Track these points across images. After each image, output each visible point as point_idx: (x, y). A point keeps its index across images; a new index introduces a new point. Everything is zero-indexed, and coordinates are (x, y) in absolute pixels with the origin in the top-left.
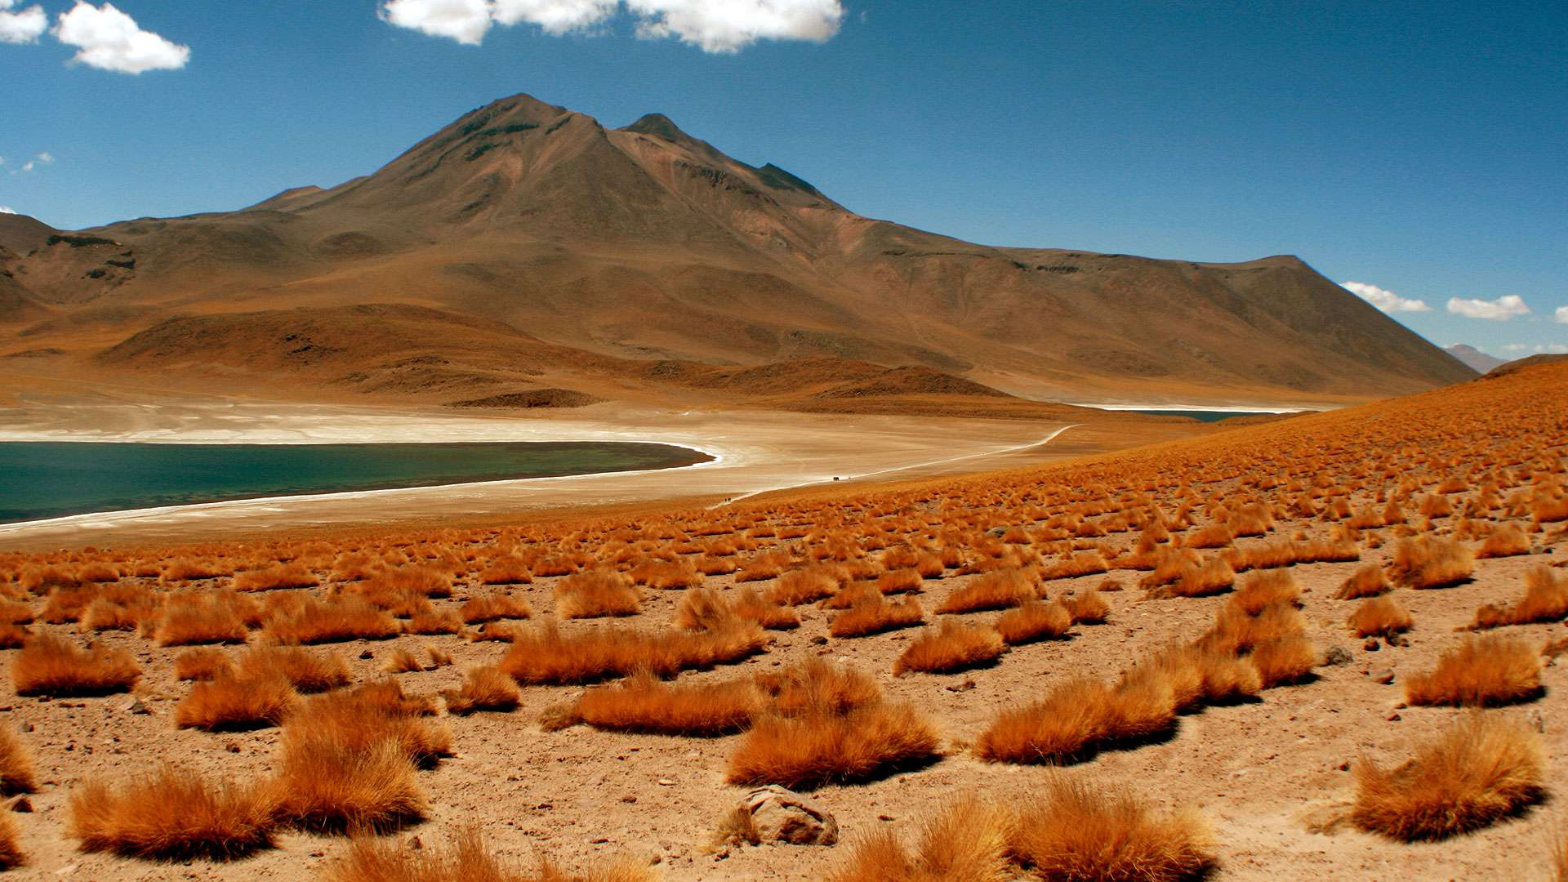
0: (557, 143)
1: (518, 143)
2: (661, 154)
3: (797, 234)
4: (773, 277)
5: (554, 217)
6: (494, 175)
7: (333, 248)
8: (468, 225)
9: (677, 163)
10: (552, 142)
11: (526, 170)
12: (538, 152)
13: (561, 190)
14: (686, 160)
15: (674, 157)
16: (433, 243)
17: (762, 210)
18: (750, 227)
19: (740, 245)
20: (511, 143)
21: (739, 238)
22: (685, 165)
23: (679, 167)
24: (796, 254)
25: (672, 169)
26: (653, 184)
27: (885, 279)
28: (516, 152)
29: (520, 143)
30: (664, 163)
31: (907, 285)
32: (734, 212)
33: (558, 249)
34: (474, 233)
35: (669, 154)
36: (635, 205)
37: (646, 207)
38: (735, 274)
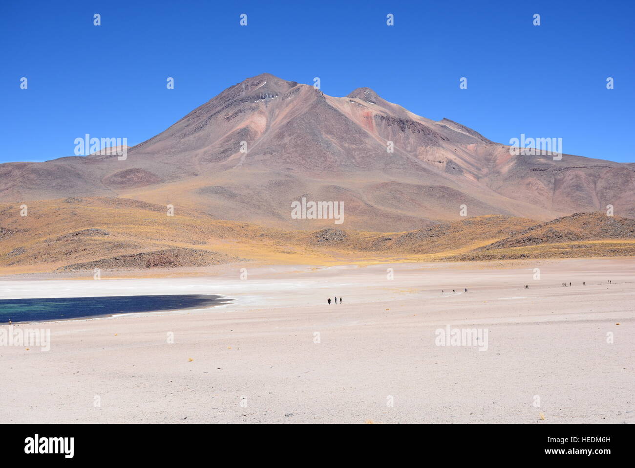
0: (291, 106)
1: (263, 107)
2: (366, 111)
3: (465, 161)
4: (448, 188)
5: (287, 155)
6: (245, 129)
7: (120, 179)
8: (224, 163)
9: (376, 116)
10: (287, 105)
11: (268, 126)
12: (277, 113)
13: (293, 137)
14: (383, 114)
15: (374, 113)
16: (196, 175)
17: (439, 145)
18: (431, 158)
19: (424, 170)
20: (257, 107)
21: (424, 165)
22: (383, 118)
23: (379, 119)
24: (465, 175)
25: (374, 121)
26: (359, 131)
27: (535, 188)
28: (261, 113)
29: (264, 107)
30: (368, 117)
31: (552, 191)
32: (419, 148)
33: (287, 176)
34: (226, 168)
35: (371, 110)
36: (346, 145)
37: (354, 146)
38: (419, 187)
